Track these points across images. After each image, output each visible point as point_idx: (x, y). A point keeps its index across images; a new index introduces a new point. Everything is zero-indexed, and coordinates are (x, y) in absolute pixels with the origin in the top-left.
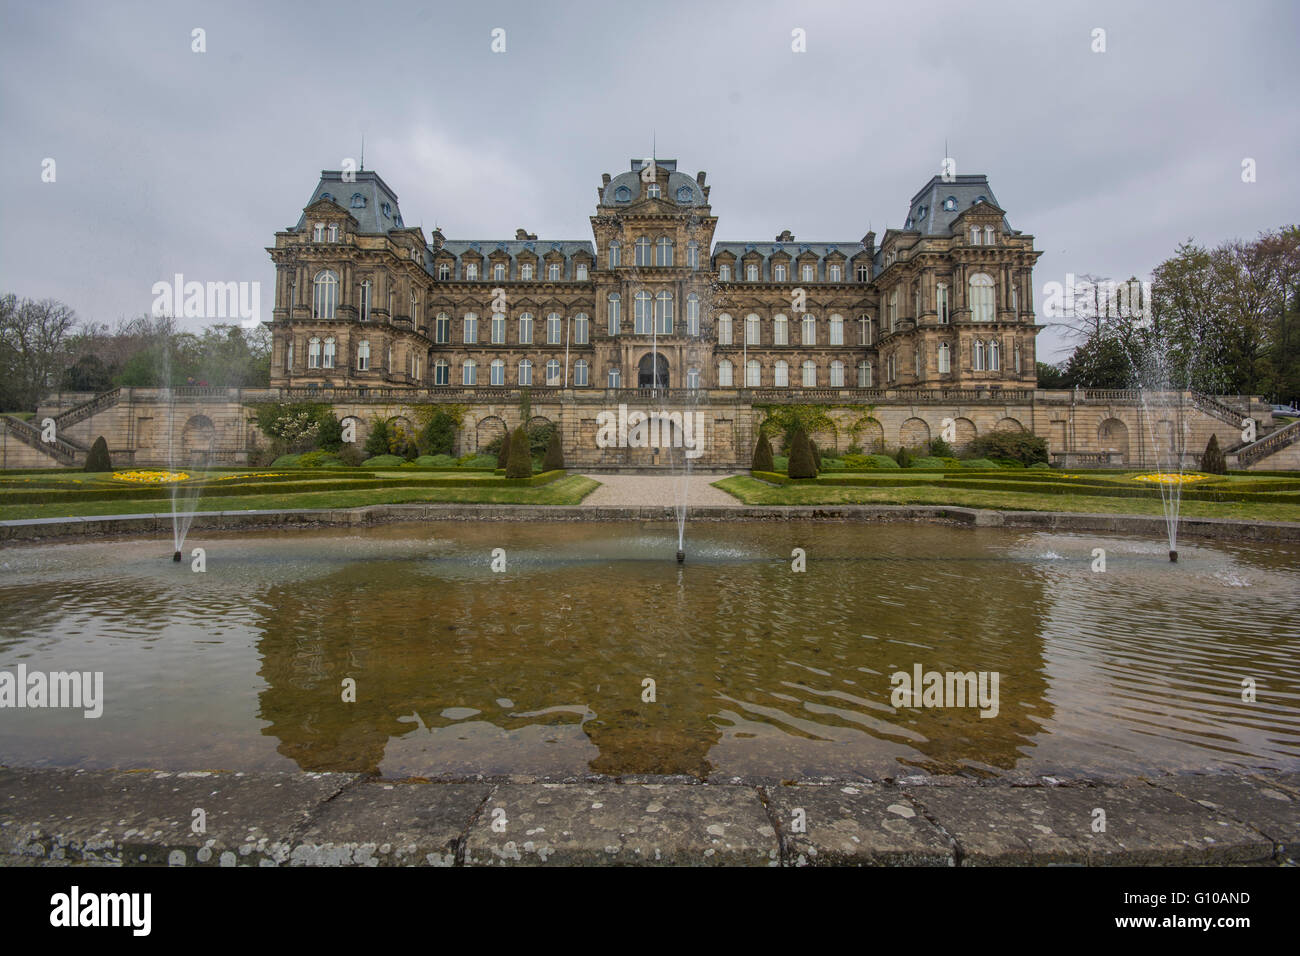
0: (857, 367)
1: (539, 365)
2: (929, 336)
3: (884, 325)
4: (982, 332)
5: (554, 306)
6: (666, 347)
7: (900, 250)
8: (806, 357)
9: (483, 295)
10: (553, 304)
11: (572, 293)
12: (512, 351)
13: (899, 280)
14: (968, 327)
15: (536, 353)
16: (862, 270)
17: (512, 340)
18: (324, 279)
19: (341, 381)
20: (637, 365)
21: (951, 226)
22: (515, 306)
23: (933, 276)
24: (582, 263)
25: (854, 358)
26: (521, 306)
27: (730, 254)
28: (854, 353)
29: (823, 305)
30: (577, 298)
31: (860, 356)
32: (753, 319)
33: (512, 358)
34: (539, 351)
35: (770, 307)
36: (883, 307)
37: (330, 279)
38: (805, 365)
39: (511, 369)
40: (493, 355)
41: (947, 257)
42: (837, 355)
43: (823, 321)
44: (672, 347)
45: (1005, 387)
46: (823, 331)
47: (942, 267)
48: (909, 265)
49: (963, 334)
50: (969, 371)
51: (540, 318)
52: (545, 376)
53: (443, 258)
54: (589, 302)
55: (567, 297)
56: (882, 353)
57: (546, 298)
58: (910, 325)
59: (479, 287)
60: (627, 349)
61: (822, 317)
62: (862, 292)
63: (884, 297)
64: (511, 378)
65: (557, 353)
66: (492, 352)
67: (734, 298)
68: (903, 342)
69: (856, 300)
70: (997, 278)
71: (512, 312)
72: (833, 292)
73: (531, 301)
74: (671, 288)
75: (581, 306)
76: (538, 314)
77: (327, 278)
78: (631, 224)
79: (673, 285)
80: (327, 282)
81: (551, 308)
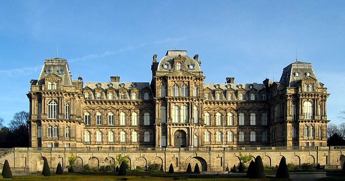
0: (261, 134)
1: (129, 134)
3: (272, 117)
4: (307, 123)
6: (185, 128)
8: (240, 130)
9: (104, 105)
10: (134, 109)
12: (117, 128)
14: (302, 122)
15: (128, 129)
16: (264, 95)
17: (117, 123)
18: (52, 104)
20: (173, 134)
22: (118, 110)
23: (290, 102)
24: (147, 92)
25: (260, 130)
26: (121, 110)
27: (209, 89)
28: (260, 128)
29: (248, 109)
30: (144, 107)
31: (263, 129)
32: (218, 115)
35: (226, 110)
36: (272, 111)
37: (54, 104)
38: (240, 133)
39: (117, 135)
40: (109, 130)
42: (253, 129)
43: (248, 116)
46: (247, 120)
49: (301, 124)
50: (303, 137)
52: (131, 138)
53: (86, 90)
54: (150, 108)
55: (141, 106)
56: (271, 128)
58: (282, 119)
60: (170, 128)
61: (247, 114)
62: (263, 104)
63: (272, 107)
65: (136, 129)
67: (211, 107)
68: (279, 126)
69: (261, 107)
70: (313, 103)
72: (251, 104)
73: (125, 108)
74: (187, 105)
75: (147, 110)
76: (128, 114)
77: (53, 103)
78: (171, 80)
79: (188, 103)
80: (53, 105)
81: (134, 111)
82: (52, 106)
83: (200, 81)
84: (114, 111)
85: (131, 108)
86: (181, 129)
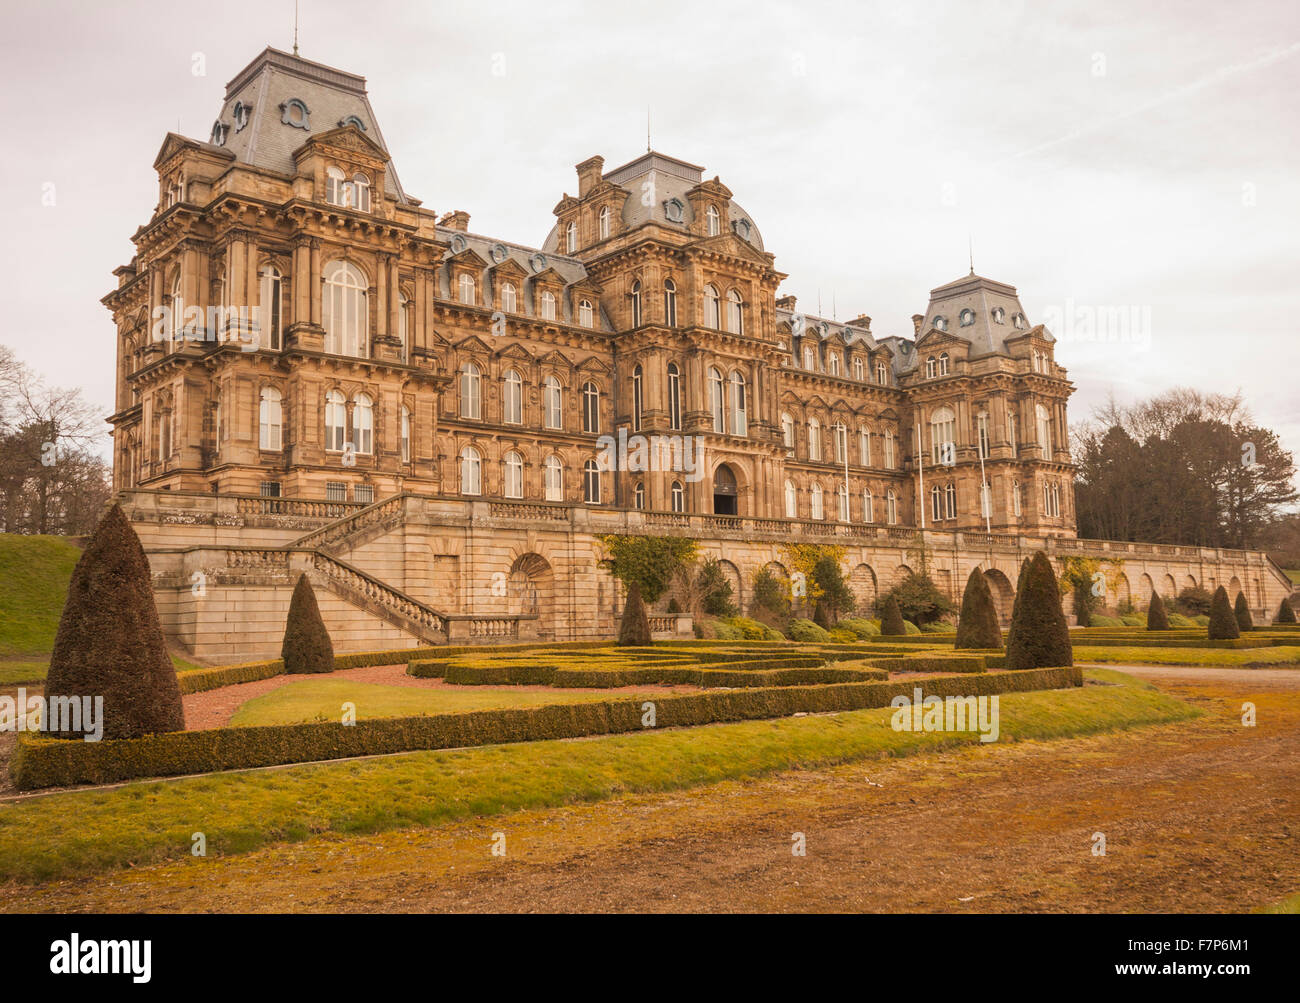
0: (885, 498)
1: (536, 464)
2: (1008, 472)
4: (1049, 472)
5: (557, 362)
6: (743, 455)
7: (958, 360)
9: (447, 326)
10: (554, 362)
11: (580, 347)
12: (496, 434)
13: (960, 398)
14: (1042, 466)
15: (532, 441)
16: (881, 369)
17: (493, 414)
18: (340, 278)
19: (391, 482)
20: (713, 479)
21: (1006, 342)
22: (498, 355)
23: (1005, 400)
24: (586, 298)
25: (882, 485)
26: (508, 356)
28: (881, 479)
29: (854, 410)
31: (888, 483)
33: (492, 447)
34: (537, 438)
35: (805, 405)
36: (918, 423)
37: (350, 280)
39: (493, 466)
40: (467, 440)
41: (1019, 381)
42: (868, 479)
43: (853, 432)
44: (753, 457)
45: (1067, 537)
46: (854, 446)
47: (1011, 391)
48: (975, 382)
49: (1039, 473)
50: (1044, 517)
51: (534, 384)
52: (543, 484)
55: (575, 353)
57: (543, 349)
59: (447, 312)
61: (853, 427)
62: (886, 399)
63: (921, 412)
64: (494, 483)
65: (560, 445)
66: (467, 433)
68: (970, 475)
69: (881, 408)
70: (1052, 412)
71: (494, 366)
72: (861, 394)
73: (524, 350)
74: (745, 369)
75: (592, 370)
76: (531, 375)
77: (345, 277)
78: (704, 264)
79: (749, 364)
80: (344, 284)
81: (551, 367)
82: (338, 289)
83: (769, 287)
84: (483, 359)
85: (545, 357)
86: (733, 460)
